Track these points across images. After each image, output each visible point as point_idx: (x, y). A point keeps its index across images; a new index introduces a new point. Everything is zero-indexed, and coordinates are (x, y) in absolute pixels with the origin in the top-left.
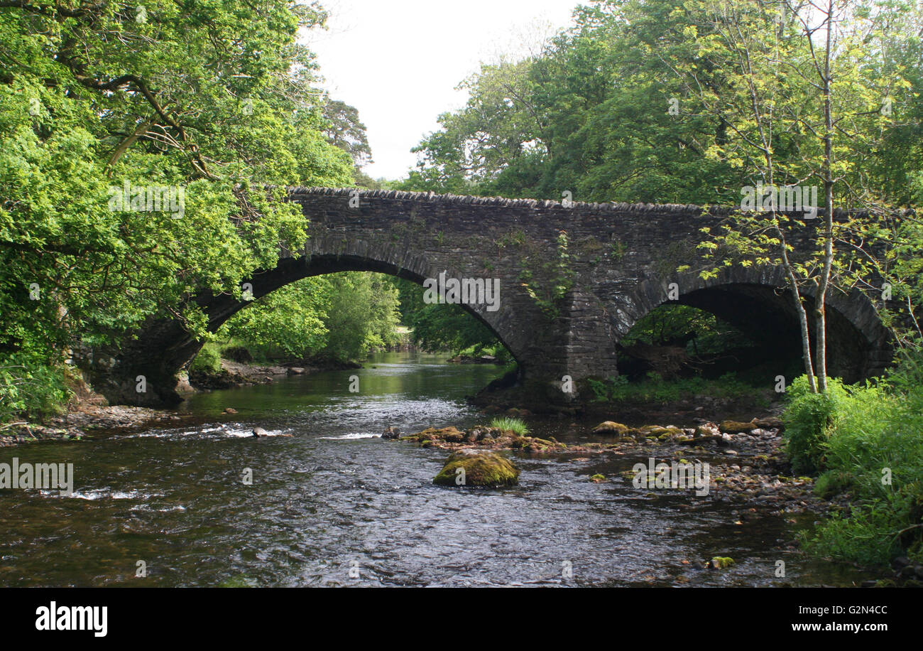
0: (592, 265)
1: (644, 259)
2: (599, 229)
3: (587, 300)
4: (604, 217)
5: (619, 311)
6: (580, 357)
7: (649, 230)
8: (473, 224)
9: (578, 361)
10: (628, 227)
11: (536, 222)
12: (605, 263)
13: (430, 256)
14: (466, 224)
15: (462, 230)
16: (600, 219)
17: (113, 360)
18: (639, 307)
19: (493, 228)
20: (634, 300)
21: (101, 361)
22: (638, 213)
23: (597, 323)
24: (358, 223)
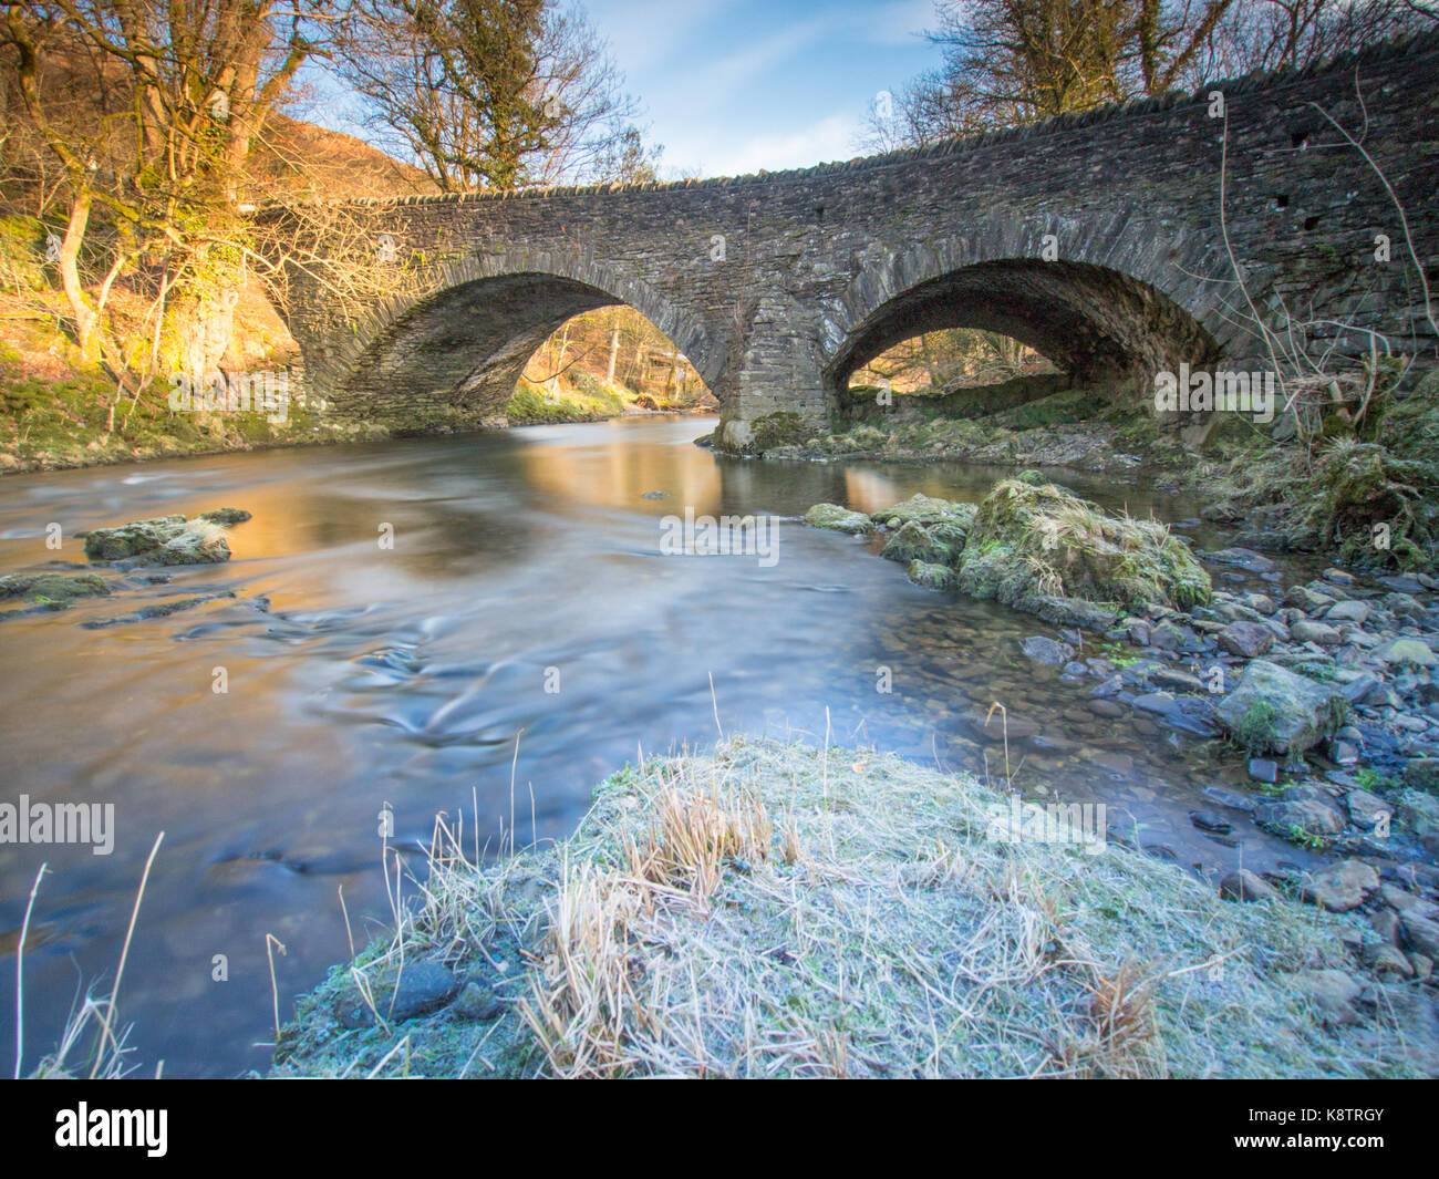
0: (795, 257)
1: (859, 241)
2: (805, 206)
3: (782, 308)
4: (809, 186)
5: (827, 322)
6: (761, 387)
7: (867, 196)
8: (658, 218)
9: (758, 393)
10: (841, 196)
11: (729, 207)
12: (811, 254)
13: (614, 266)
14: (651, 220)
15: (646, 228)
16: (806, 190)
17: (323, 402)
18: (852, 315)
19: (680, 222)
20: (846, 305)
21: (313, 404)
22: (854, 173)
23: (796, 340)
24: (538, 232)
